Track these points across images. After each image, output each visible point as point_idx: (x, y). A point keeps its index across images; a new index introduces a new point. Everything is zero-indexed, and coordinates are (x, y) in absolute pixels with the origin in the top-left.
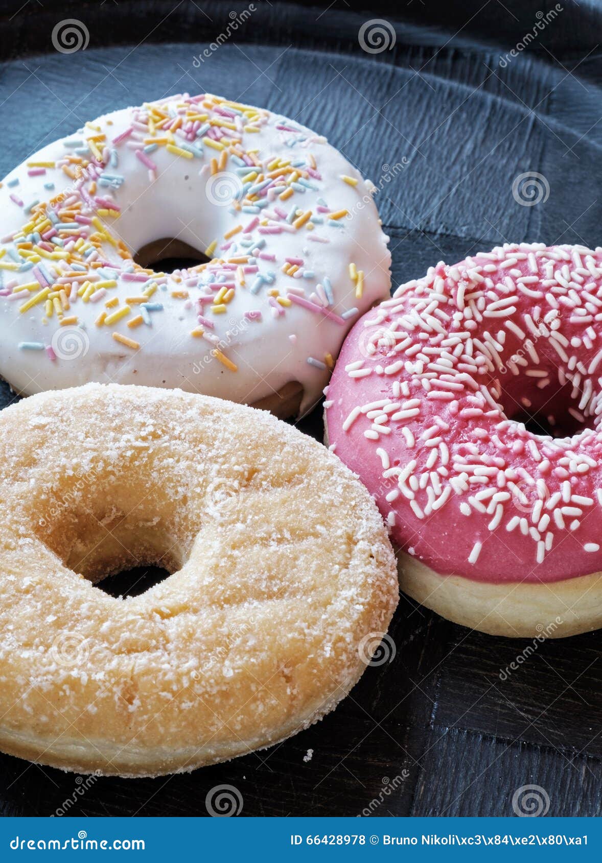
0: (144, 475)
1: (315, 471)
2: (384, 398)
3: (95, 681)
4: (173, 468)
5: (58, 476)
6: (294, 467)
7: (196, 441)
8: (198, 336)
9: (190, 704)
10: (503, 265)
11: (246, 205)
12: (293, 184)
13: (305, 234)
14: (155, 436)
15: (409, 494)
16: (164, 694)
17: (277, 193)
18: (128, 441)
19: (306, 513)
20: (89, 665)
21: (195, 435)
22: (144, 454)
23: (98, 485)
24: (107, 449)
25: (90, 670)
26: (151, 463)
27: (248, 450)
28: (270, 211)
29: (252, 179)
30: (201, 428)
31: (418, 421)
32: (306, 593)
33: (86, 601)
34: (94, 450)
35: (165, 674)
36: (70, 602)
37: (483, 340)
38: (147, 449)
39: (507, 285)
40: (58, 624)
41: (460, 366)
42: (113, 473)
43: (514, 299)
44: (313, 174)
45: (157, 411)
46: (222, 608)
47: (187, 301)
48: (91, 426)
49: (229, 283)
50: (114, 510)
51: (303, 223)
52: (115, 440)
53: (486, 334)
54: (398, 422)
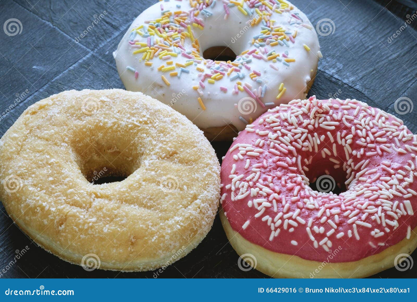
0: (133, 137)
1: (201, 163)
2: (250, 144)
3: (51, 210)
4: (144, 139)
5: (95, 124)
6: (192, 158)
7: (161, 132)
8: (196, 89)
9: (84, 237)
10: (343, 107)
11: (257, 43)
12: (279, 41)
13: (271, 63)
14: (146, 123)
15: (233, 188)
16: (75, 227)
17: (271, 42)
18: (133, 121)
19: (183, 179)
20: (53, 203)
21: (161, 129)
22: (137, 128)
23: (111, 134)
24: (122, 120)
25: (52, 205)
26: (137, 133)
27: (178, 143)
28: (263, 49)
29: (264, 33)
30: (166, 127)
31: (257, 159)
32: (161, 211)
33: (70, 177)
34: (118, 119)
35: (79, 220)
36: (63, 176)
37: (313, 136)
38: (139, 126)
39: (337, 116)
40: (53, 182)
41: (294, 143)
42: (119, 131)
43: (337, 123)
44: (292, 39)
45: (155, 113)
46: (122, 203)
47: (201, 73)
48: (123, 109)
49: (224, 72)
50: (116, 148)
51: (272, 58)
52: (129, 118)
53: (316, 134)
54: (249, 156)
